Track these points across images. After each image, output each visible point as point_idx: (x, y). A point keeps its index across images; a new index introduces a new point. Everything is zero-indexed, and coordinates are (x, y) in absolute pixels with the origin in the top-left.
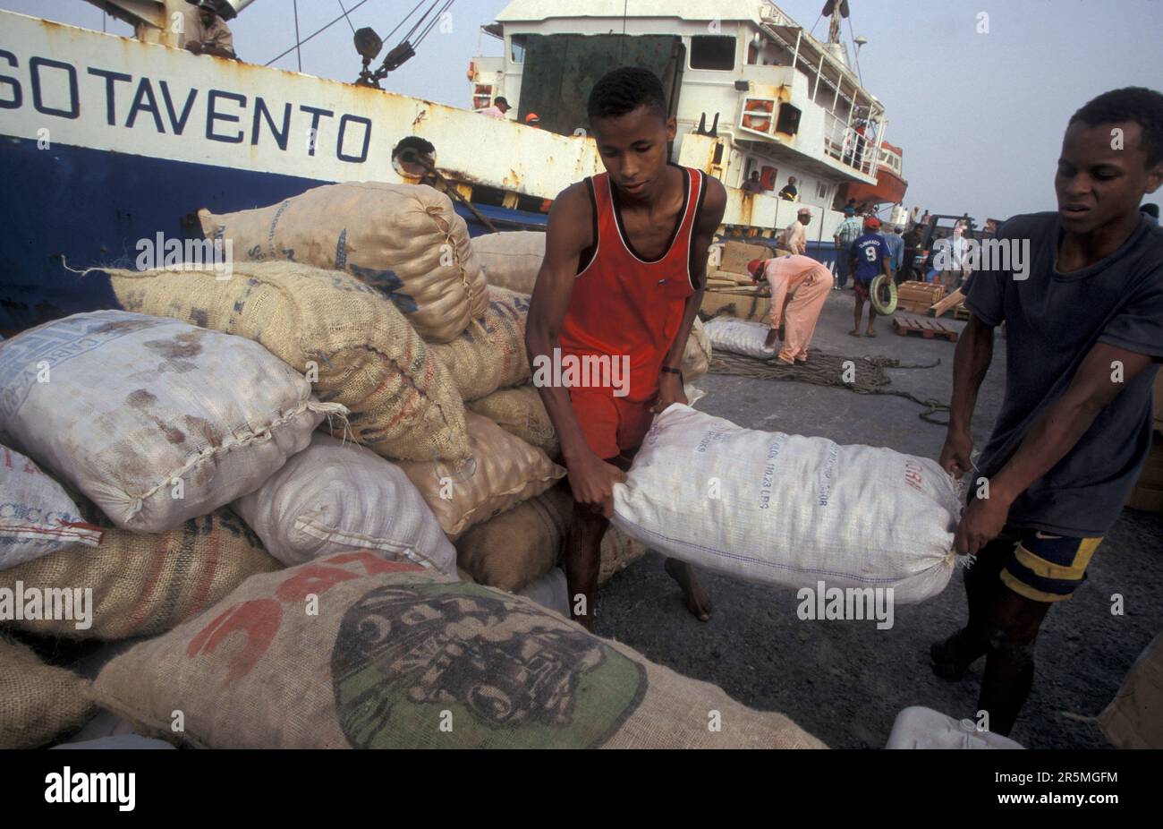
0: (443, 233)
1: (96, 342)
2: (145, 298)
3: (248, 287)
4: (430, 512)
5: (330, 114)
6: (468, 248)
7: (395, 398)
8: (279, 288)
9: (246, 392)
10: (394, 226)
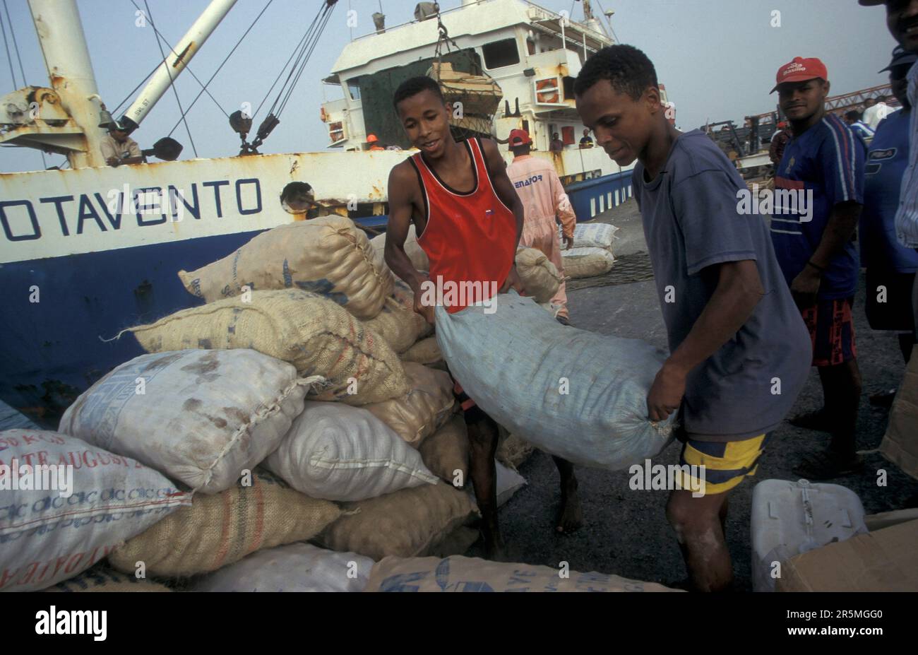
0: (353, 244)
1: (150, 377)
2: (162, 341)
3: (234, 315)
4: (395, 434)
5: (226, 183)
6: (371, 250)
7: (351, 363)
8: (257, 310)
9: (256, 383)
10: (319, 248)
